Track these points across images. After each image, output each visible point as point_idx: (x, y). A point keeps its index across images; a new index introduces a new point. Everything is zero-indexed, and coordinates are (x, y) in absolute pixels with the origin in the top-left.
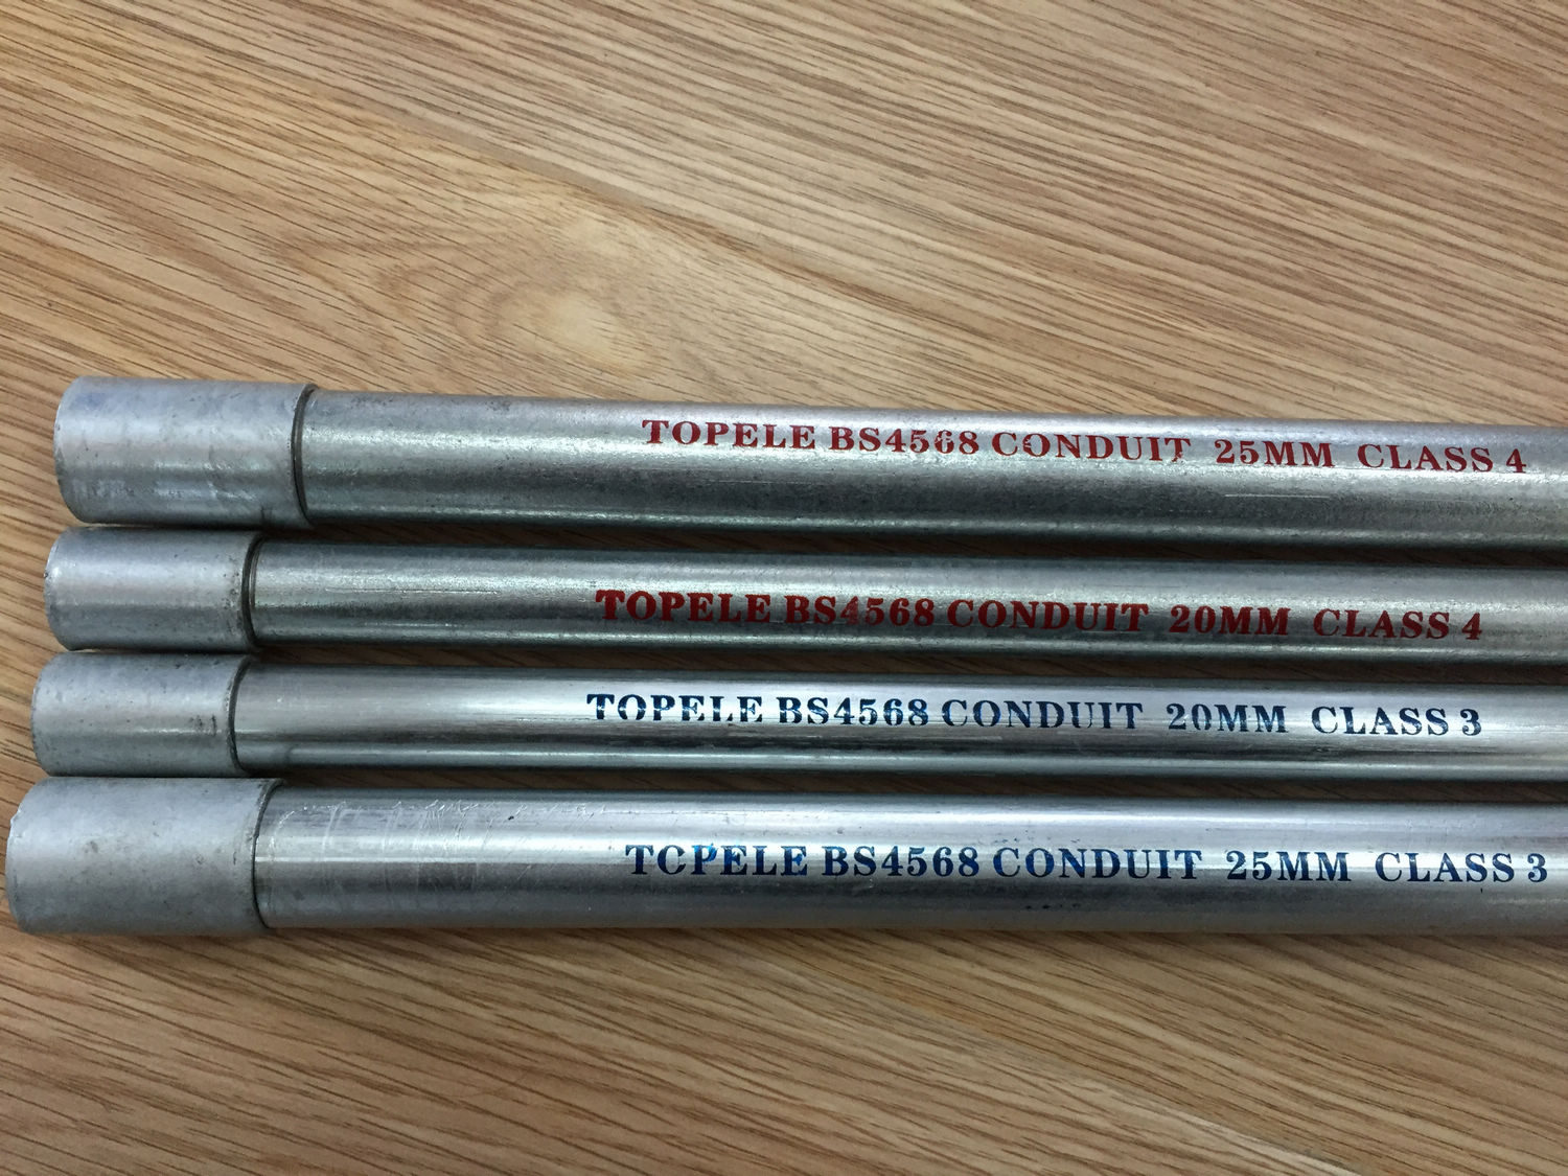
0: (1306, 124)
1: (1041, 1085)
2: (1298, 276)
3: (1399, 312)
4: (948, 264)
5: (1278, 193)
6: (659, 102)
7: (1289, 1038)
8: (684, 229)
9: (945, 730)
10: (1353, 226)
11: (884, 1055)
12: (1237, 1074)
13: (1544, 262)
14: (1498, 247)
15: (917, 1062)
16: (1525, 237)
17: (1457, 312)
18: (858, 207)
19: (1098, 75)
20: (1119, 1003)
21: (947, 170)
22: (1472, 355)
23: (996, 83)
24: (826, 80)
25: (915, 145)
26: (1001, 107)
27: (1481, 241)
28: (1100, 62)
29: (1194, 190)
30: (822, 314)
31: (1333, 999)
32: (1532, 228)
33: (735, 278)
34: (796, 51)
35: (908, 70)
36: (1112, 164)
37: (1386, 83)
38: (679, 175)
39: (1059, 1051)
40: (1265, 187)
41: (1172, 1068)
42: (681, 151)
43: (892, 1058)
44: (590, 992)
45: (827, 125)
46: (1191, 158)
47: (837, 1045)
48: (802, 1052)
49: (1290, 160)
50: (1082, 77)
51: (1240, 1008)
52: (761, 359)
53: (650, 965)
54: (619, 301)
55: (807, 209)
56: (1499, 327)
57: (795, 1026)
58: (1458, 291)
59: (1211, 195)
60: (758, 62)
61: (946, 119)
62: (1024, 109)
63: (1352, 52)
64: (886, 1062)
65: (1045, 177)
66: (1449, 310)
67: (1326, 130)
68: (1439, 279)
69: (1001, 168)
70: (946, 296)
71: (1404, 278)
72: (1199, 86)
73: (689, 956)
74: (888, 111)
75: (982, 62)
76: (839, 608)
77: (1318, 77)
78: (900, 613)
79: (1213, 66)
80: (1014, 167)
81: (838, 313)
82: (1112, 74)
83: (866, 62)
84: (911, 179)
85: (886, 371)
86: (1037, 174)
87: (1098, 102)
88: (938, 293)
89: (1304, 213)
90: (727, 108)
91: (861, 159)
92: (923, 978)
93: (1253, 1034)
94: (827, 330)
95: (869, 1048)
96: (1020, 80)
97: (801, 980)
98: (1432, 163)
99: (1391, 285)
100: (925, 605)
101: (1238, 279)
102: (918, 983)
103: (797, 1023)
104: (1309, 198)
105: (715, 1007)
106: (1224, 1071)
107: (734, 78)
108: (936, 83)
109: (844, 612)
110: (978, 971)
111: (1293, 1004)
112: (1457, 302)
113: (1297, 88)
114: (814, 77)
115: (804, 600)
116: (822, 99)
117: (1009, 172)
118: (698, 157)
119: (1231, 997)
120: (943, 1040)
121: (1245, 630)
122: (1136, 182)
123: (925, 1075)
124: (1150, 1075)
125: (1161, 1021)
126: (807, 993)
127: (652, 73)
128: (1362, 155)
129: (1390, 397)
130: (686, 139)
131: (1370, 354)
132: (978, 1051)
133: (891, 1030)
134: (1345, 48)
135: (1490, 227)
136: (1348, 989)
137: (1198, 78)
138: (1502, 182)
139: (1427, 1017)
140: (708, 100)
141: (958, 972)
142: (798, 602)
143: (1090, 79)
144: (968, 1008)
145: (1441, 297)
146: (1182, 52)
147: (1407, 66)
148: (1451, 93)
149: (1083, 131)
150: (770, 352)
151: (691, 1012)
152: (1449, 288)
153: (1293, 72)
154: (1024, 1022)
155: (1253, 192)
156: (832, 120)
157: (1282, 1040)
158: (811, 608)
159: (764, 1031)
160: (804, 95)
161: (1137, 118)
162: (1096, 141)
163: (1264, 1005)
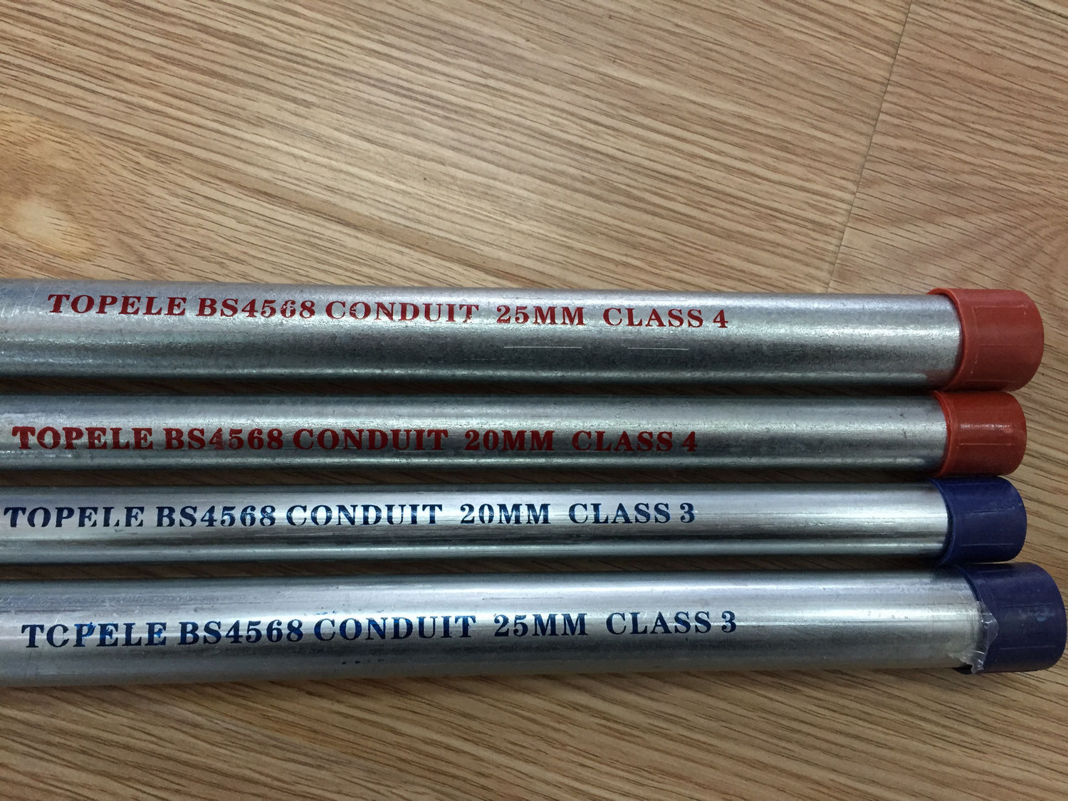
0: (601, 69)
1: (382, 792)
2: (592, 183)
3: (665, 208)
4: (328, 174)
5: (578, 121)
6: (106, 52)
7: (571, 749)
8: (121, 147)
9: (288, 529)
10: (634, 146)
11: (260, 773)
12: (531, 777)
13: (776, 170)
14: (742, 160)
15: (286, 777)
16: (762, 152)
17: (709, 208)
18: (260, 130)
19: (445, 33)
20: (444, 727)
21: (327, 102)
22: (719, 240)
23: (368, 38)
24: (236, 35)
25: (305, 84)
26: (370, 56)
27: (727, 155)
28: (446, 23)
29: (516, 118)
30: (230, 212)
31: (604, 719)
32: (767, 145)
33: (162, 184)
34: (215, 14)
35: (300, 28)
36: (453, 99)
37: (661, 39)
38: (121, 107)
39: (397, 765)
40: (569, 117)
41: (483, 775)
42: (121, 88)
43: (268, 776)
44: (34, 732)
45: (236, 69)
46: (514, 95)
47: (225, 767)
48: (197, 773)
49: (587, 96)
50: (433, 34)
51: (536, 728)
52: (180, 246)
53: (80, 711)
54: (69, 203)
55: (218, 132)
56: (741, 219)
57: (192, 754)
58: (710, 192)
59: (528, 123)
60: (184, 22)
61: (328, 65)
62: (389, 58)
63: (637, 15)
64: (263, 778)
65: (404, 109)
66: (704, 207)
67: (615, 74)
68: (696, 184)
69: (369, 102)
70: (326, 198)
71: (672, 184)
72: (521, 41)
73: (112, 703)
74: (284, 58)
75: (358, 23)
76: (208, 437)
77: (609, 34)
78: (256, 440)
79: (532, 26)
80: (379, 101)
81: (242, 210)
82: (455, 31)
83: (268, 22)
84: (302, 110)
85: (280, 254)
86: (398, 106)
87: (445, 54)
88: (320, 196)
89: (598, 136)
90: (159, 56)
91: (262, 94)
92: (293, 713)
93: (543, 746)
94: (233, 223)
95: (250, 769)
96: (385, 35)
97: (199, 719)
98: (694, 98)
99: (661, 189)
100: (275, 433)
101: (548, 185)
102: (291, 718)
103: (194, 751)
104: (602, 125)
105: (132, 742)
106: (521, 775)
107: (166, 35)
108: (323, 38)
109: (212, 439)
110: (337, 707)
111: (573, 723)
112: (708, 200)
113: (594, 43)
114: (226, 32)
115: (179, 432)
116: (233, 49)
117: (377, 105)
118: (134, 94)
119: (529, 719)
120: (309, 760)
121: (522, 447)
122: (472, 113)
123: (293, 788)
124: (465, 780)
125: (476, 740)
126: (202, 728)
127: (102, 31)
128: (641, 92)
129: (658, 271)
130: (126, 79)
131: (644, 240)
132: (335, 767)
133: (267, 755)
134: (631, 13)
135: (736, 145)
136: (615, 710)
137: (521, 36)
138: (746, 112)
139: (675, 730)
140: (144, 50)
141: (322, 709)
142: (174, 434)
143: (440, 36)
144: (327, 735)
145: (697, 198)
146: (509, 16)
147: (677, 25)
148: (711, 45)
149: (433, 75)
150: (187, 240)
151: (111, 745)
152: (703, 191)
153: (591, 30)
154: (370, 744)
155: (560, 120)
156: (240, 65)
157: (566, 750)
158: (185, 438)
159: (168, 758)
160: (219, 46)
161: (474, 65)
162: (441, 81)
163: (552, 724)
